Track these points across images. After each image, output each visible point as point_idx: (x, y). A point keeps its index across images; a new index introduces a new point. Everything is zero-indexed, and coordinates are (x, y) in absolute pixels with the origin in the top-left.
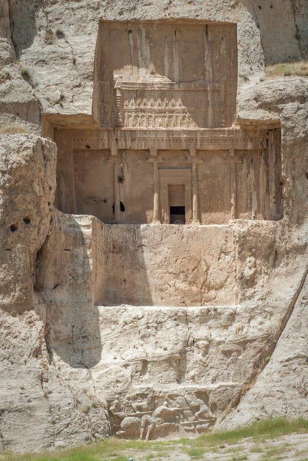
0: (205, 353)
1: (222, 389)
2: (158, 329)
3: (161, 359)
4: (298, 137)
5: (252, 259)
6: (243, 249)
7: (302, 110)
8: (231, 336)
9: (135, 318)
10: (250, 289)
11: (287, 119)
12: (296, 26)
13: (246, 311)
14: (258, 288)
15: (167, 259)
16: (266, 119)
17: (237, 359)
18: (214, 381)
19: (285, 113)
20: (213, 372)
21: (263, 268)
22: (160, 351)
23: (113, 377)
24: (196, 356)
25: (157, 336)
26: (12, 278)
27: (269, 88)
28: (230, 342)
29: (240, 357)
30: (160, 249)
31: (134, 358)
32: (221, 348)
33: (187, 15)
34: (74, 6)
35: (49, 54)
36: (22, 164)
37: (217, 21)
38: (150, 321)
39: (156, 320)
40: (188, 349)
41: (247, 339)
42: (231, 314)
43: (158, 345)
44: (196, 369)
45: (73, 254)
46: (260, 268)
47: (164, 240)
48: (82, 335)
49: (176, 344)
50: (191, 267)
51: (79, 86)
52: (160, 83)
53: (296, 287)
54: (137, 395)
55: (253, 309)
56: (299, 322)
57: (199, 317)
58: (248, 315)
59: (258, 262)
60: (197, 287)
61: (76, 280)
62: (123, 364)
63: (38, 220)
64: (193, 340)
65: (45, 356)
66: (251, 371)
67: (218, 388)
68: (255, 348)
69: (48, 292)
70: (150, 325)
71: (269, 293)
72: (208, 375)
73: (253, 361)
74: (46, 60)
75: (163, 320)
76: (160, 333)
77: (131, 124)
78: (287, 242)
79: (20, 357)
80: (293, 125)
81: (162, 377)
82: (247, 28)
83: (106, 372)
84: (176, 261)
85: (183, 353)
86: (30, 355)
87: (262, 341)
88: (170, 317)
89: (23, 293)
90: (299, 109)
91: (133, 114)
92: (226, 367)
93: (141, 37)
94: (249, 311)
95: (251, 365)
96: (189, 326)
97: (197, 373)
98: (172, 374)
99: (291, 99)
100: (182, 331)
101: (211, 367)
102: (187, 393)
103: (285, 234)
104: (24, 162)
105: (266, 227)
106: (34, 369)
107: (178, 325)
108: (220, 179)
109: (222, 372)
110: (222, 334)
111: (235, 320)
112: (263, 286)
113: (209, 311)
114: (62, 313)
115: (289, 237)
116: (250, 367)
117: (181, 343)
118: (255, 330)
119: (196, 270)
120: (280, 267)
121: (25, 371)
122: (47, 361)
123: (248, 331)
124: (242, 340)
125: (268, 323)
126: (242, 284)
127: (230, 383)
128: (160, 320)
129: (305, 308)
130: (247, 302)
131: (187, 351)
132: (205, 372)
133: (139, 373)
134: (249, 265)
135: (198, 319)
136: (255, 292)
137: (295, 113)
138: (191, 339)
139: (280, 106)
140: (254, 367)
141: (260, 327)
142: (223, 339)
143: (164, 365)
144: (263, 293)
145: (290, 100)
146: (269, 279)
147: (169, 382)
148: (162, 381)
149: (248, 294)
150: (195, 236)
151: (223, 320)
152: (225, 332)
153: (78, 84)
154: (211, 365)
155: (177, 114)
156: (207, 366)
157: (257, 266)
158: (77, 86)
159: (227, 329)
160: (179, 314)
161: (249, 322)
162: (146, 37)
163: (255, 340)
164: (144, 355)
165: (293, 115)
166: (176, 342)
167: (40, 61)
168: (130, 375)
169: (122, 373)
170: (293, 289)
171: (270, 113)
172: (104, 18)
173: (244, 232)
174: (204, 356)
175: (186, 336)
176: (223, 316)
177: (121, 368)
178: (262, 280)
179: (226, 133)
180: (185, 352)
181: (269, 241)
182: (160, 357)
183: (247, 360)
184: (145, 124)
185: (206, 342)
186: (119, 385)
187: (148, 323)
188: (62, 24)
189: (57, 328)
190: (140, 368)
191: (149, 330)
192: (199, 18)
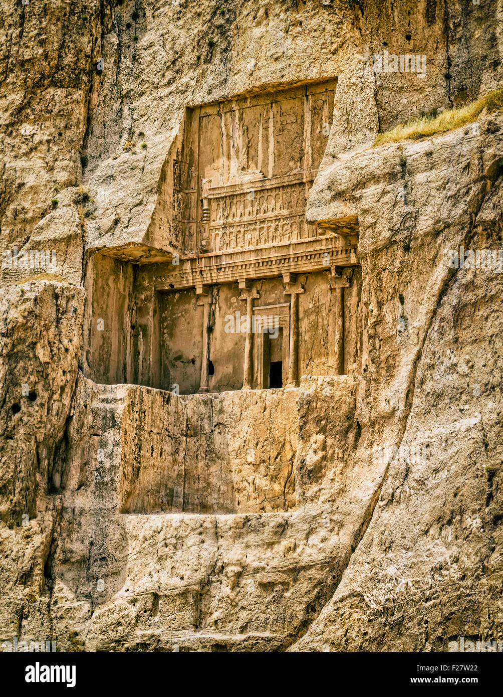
0: (235, 585)
1: (250, 642)
2: (177, 547)
3: (175, 592)
4: (381, 238)
5: (321, 437)
6: (306, 423)
7: (389, 195)
8: (276, 560)
9: (155, 532)
10: (314, 484)
11: (366, 212)
12: (448, 58)
13: (304, 520)
14: (325, 484)
15: (247, 442)
16: (339, 216)
17: (282, 596)
18: (243, 629)
19: (365, 204)
20: (244, 616)
21: (337, 450)
22: (176, 581)
23: (114, 617)
24: (223, 590)
25: (175, 558)
26: (12, 476)
27: (348, 168)
28: (273, 570)
29: (287, 594)
30: (239, 428)
31: (143, 590)
32: (258, 578)
33: (270, 78)
34: (162, 95)
35: (119, 166)
36: (18, 322)
37: (309, 78)
38: (168, 537)
39: (175, 534)
40: (214, 578)
41: (299, 565)
42: (280, 525)
43: (175, 571)
44: (221, 610)
45: (102, 441)
46: (331, 452)
47: (245, 414)
48: (100, 557)
49: (196, 571)
50: (273, 454)
51: (140, 204)
52: (250, 183)
53: (379, 480)
54: (138, 644)
55: (315, 517)
56: (371, 538)
57: (232, 530)
58: (306, 527)
59: (330, 441)
60: (280, 483)
61: (102, 477)
62: (131, 598)
63: (46, 395)
64: (221, 564)
65: (37, 583)
66: (301, 617)
67: (245, 641)
68: (310, 579)
69: (68, 494)
70: (168, 541)
71: (342, 491)
72: (237, 620)
73: (306, 600)
74: (114, 175)
75: (184, 534)
76: (179, 553)
77: (217, 247)
78: (371, 408)
79: (6, 584)
80: (374, 221)
81: (174, 619)
82: (353, 80)
83: (109, 610)
84: (257, 444)
85: (205, 584)
86: (17, 581)
87: (322, 569)
88: (193, 529)
89: (23, 495)
90: (384, 193)
91: (221, 232)
92: (263, 608)
93: (233, 120)
94: (309, 520)
95: (303, 606)
96: (219, 543)
97: (222, 616)
98: (188, 615)
99: (375, 179)
100: (208, 550)
101: (242, 608)
102: (201, 645)
103: (369, 395)
104: (21, 320)
105: (343, 385)
106: (15, 601)
107: (203, 542)
108: (324, 315)
109: (256, 616)
110: (263, 556)
111: (286, 534)
112: (332, 480)
113: (249, 520)
114: (80, 524)
115: (375, 399)
116: (301, 610)
117: (203, 569)
118: (314, 551)
119: (279, 458)
120: (363, 449)
121: (5, 603)
122: (37, 591)
123: (302, 552)
124: (291, 566)
125: (334, 540)
126: (302, 477)
127: (267, 634)
128: (181, 533)
129: (382, 515)
130: (309, 505)
131: (212, 582)
132: (232, 615)
133: (147, 613)
134: (314, 446)
135: (230, 533)
136: (320, 490)
137: (378, 201)
138: (220, 564)
139: (357, 193)
140: (308, 610)
141: (321, 545)
142: (263, 564)
143: (179, 601)
144: (332, 490)
145: (372, 182)
146: (344, 468)
147: (184, 627)
148: (174, 626)
149: (309, 494)
150: (280, 406)
151: (267, 534)
152: (269, 553)
153: (138, 202)
154: (242, 603)
155: (262, 225)
156: (237, 605)
157: (328, 449)
158: (138, 205)
159: (272, 549)
160: (205, 525)
161: (307, 538)
162: (239, 118)
163: (311, 567)
164: (156, 586)
165: (375, 204)
166: (195, 568)
167: (107, 177)
168: (135, 615)
169: (126, 612)
170: (374, 484)
171: (346, 205)
172: (191, 103)
173: (308, 395)
174: (232, 589)
175: (213, 558)
176: (266, 528)
177: (127, 605)
178: (333, 471)
179: (324, 242)
180: (209, 583)
181: (345, 408)
182: (174, 589)
183: (298, 599)
184: (233, 244)
185: (237, 569)
186: (120, 628)
187: (165, 539)
188: (146, 121)
189: (68, 546)
190: (149, 605)
191: (167, 549)
192: (284, 80)
